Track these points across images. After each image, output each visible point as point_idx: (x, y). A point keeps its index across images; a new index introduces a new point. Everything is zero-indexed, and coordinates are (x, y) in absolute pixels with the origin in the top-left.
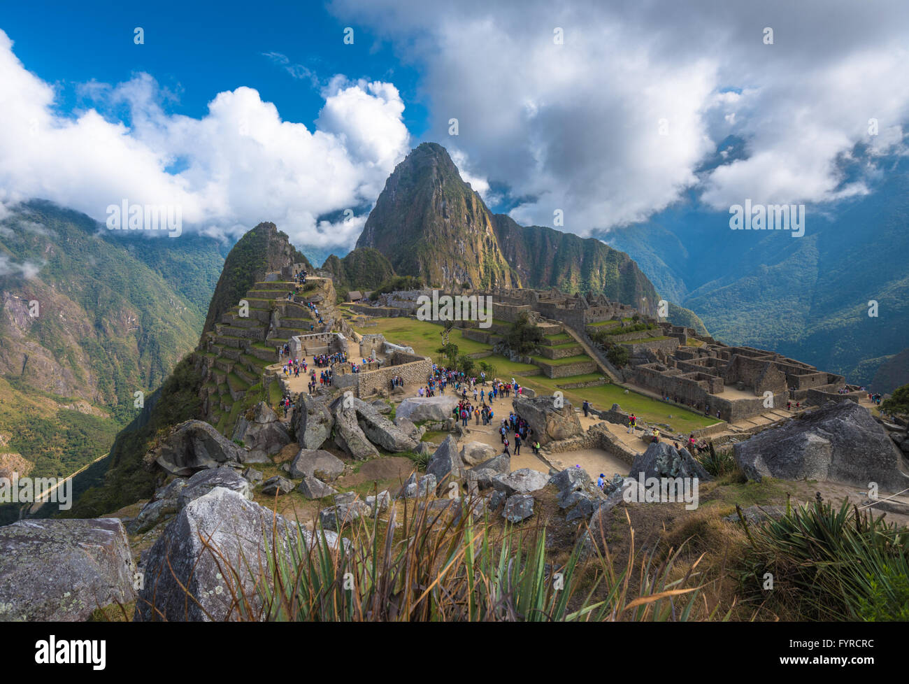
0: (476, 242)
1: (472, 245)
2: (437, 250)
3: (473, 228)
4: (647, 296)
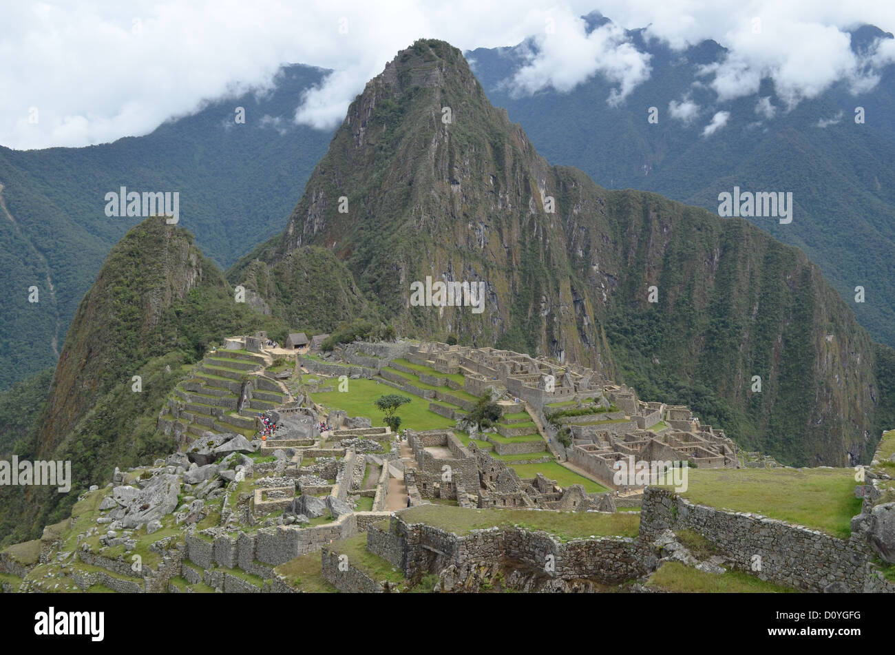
0: (510, 227)
1: (500, 230)
2: (435, 244)
3: (504, 200)
4: (837, 331)
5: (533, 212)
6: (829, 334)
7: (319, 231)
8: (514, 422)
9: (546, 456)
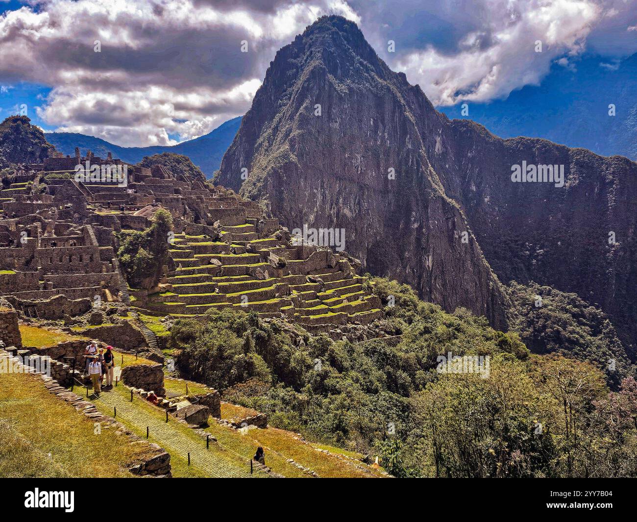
3: (383, 138)
5: (410, 147)
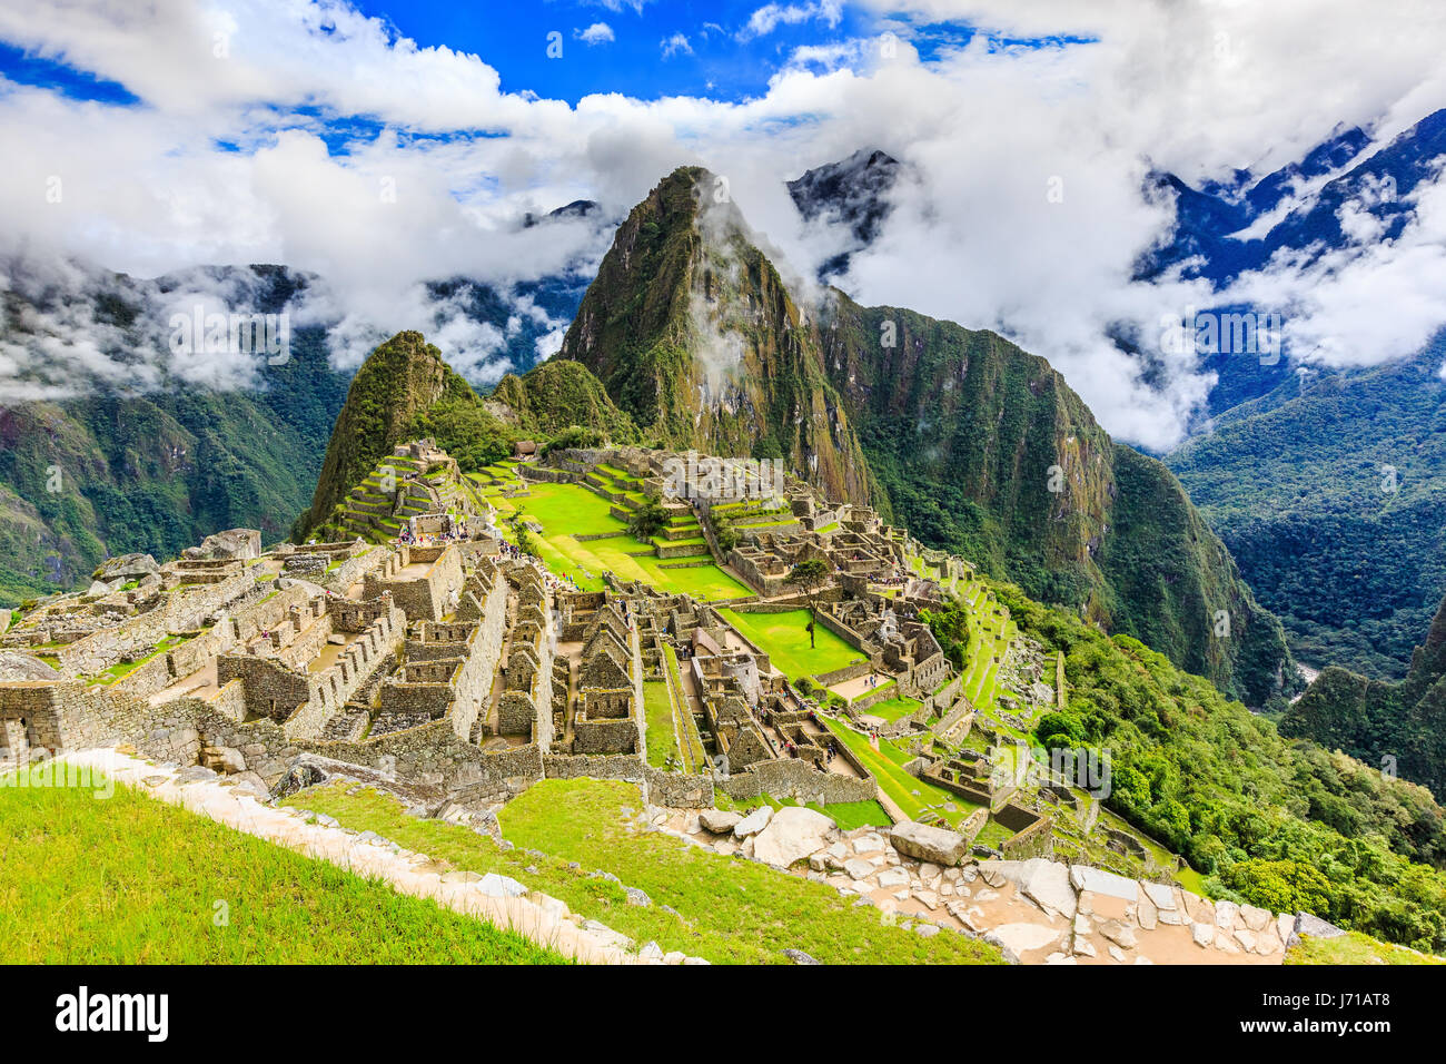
0: (766, 342)
1: (756, 345)
2: (690, 359)
4: (1077, 434)
5: (788, 328)
6: (1070, 435)
7: (591, 349)
8: (679, 525)
9: (706, 559)
